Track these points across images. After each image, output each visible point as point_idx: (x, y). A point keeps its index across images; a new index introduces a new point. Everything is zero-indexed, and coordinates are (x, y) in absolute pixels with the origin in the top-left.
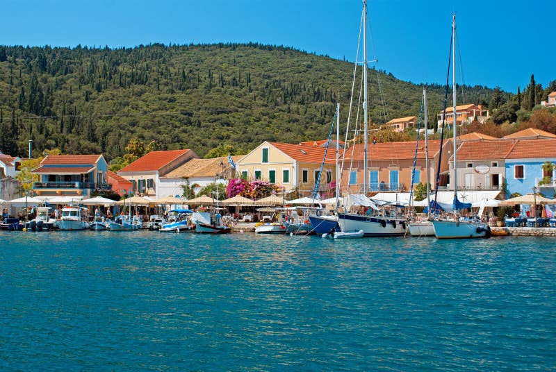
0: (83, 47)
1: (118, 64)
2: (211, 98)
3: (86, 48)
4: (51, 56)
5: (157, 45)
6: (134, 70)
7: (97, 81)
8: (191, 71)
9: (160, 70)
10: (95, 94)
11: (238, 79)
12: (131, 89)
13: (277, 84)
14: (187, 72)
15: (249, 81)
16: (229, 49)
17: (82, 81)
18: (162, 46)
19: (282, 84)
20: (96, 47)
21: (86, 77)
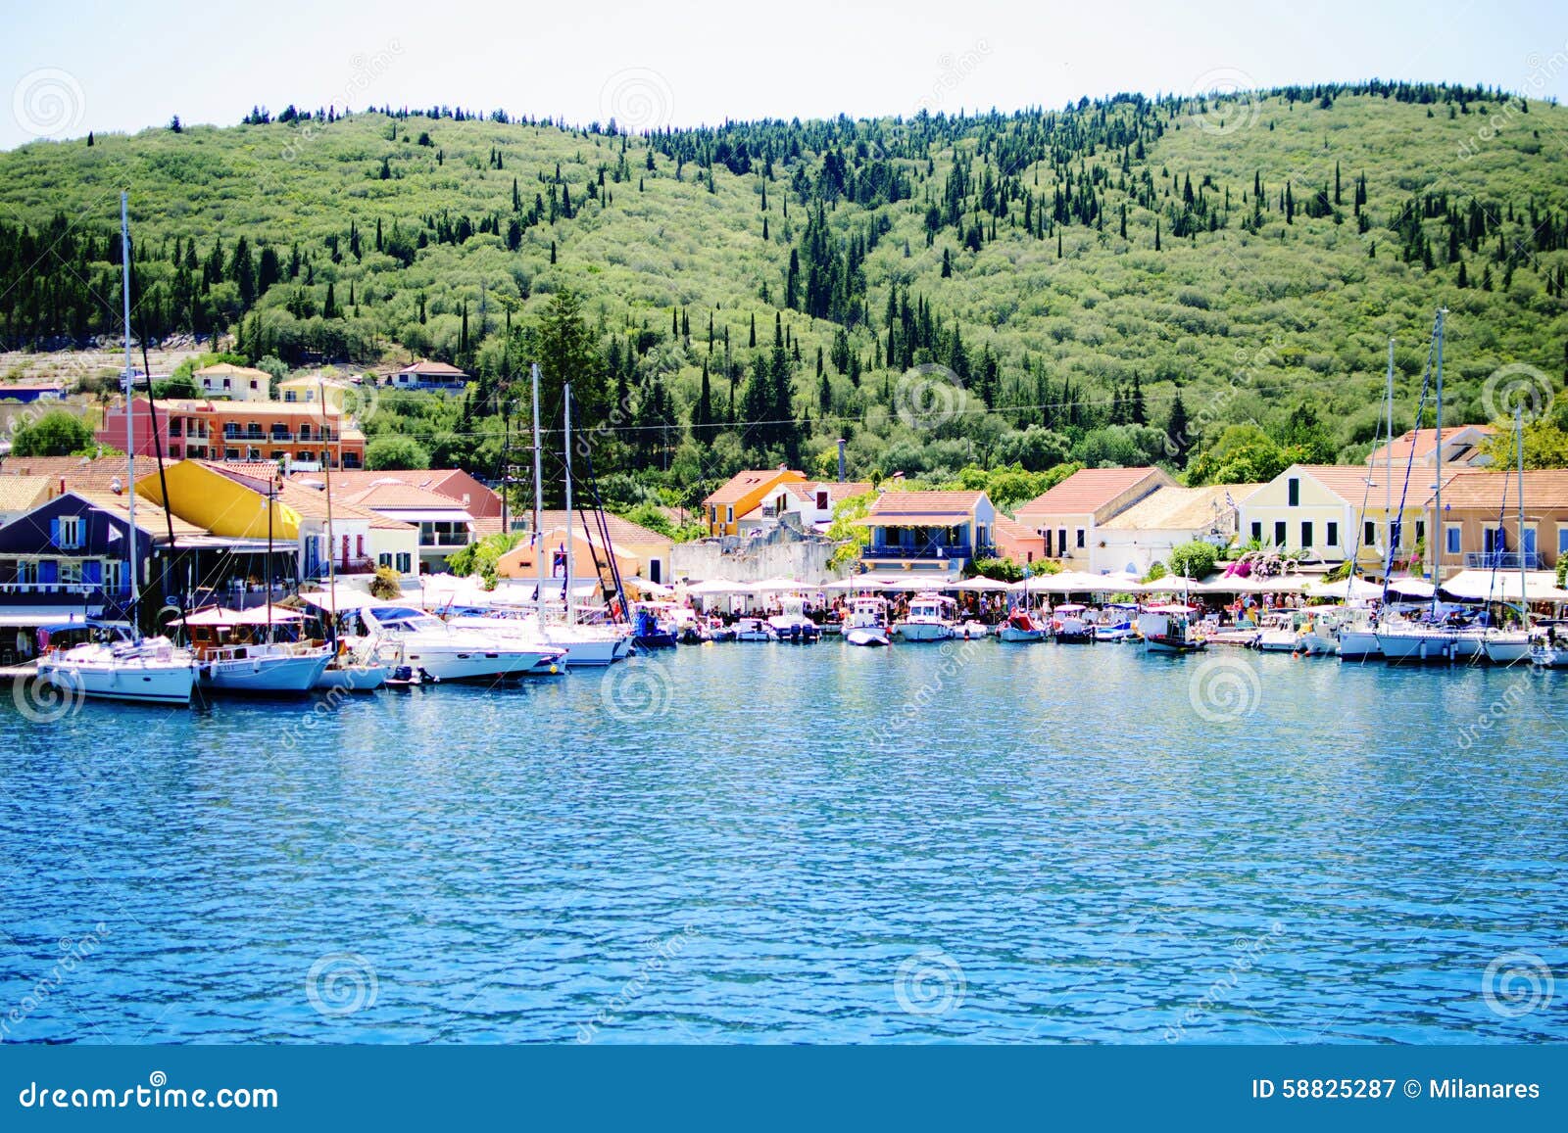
0: (932, 115)
1: (1022, 165)
2: (1257, 256)
3: (941, 117)
4: (852, 150)
5: (1123, 98)
6: (1063, 187)
7: (968, 221)
8: (1207, 181)
9: (1128, 181)
10: (963, 257)
11: (1331, 194)
12: (1056, 239)
13: (1436, 207)
14: (1196, 183)
15: (1361, 198)
16: (1317, 102)
17: (934, 223)
18: (1138, 100)
19: (1450, 204)
20: (967, 115)
21: (943, 211)
